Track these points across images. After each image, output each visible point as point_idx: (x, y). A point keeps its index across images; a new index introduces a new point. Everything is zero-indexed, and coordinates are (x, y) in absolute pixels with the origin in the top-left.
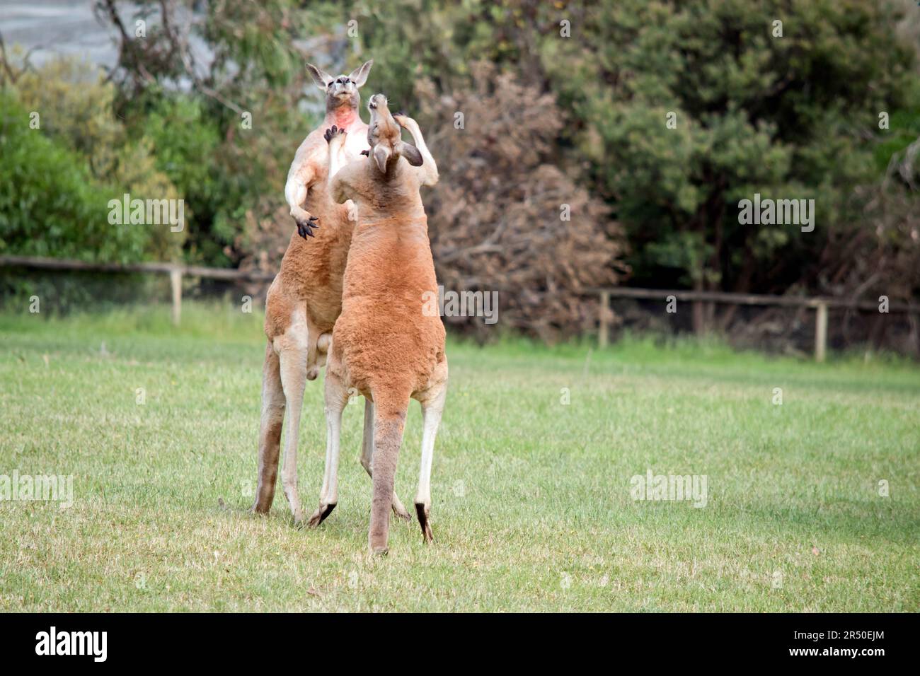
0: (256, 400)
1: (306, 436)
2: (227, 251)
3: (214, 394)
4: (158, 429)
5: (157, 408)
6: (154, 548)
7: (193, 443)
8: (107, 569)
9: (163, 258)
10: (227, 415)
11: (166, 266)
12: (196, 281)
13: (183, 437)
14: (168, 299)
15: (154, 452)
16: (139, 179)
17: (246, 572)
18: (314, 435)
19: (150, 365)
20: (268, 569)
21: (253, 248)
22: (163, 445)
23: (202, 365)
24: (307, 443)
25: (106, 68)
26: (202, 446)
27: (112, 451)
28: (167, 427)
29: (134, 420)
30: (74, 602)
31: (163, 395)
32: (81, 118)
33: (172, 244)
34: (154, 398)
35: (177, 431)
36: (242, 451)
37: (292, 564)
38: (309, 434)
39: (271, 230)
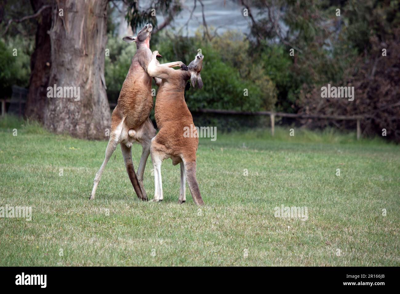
0: (304, 166)
1: (324, 180)
2: (293, 106)
3: (287, 164)
4: (265, 177)
5: (265, 169)
6: (264, 224)
7: (279, 183)
8: (246, 232)
9: (267, 110)
10: (292, 172)
11: (269, 113)
12: (280, 119)
13: (275, 181)
14: (270, 126)
15: (264, 186)
16: (258, 78)
17: (300, 235)
18: (327, 180)
19: (262, 152)
20: (309, 234)
21: (303, 105)
22: (267, 184)
23: (283, 152)
24: (325, 183)
25: (246, 34)
26: (282, 184)
27: (247, 186)
28: (269, 176)
29: (256, 173)
30: (233, 245)
31: (267, 164)
32: (236, 54)
33: (271, 104)
34: (263, 165)
35: (273, 178)
36: (298, 186)
37: (319, 232)
38: (325, 179)
39: (310, 98)
